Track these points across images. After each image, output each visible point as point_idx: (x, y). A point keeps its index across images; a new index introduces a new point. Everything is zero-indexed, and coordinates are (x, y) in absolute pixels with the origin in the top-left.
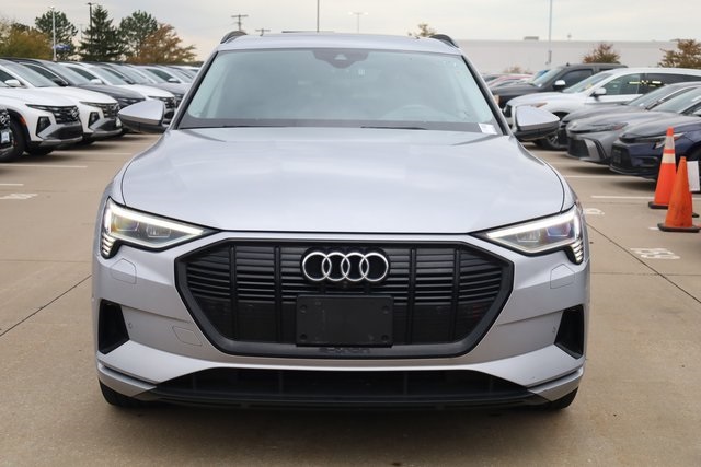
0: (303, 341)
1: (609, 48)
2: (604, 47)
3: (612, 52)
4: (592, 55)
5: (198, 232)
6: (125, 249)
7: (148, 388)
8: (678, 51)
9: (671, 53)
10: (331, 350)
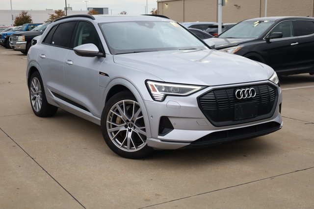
0: (237, 119)
1: (26, 13)
2: (24, 13)
3: (27, 15)
4: (19, 16)
5: (199, 88)
6: (168, 97)
7: (189, 144)
8: (55, 14)
9: (53, 15)
10: (243, 121)
